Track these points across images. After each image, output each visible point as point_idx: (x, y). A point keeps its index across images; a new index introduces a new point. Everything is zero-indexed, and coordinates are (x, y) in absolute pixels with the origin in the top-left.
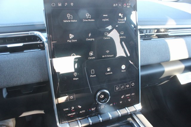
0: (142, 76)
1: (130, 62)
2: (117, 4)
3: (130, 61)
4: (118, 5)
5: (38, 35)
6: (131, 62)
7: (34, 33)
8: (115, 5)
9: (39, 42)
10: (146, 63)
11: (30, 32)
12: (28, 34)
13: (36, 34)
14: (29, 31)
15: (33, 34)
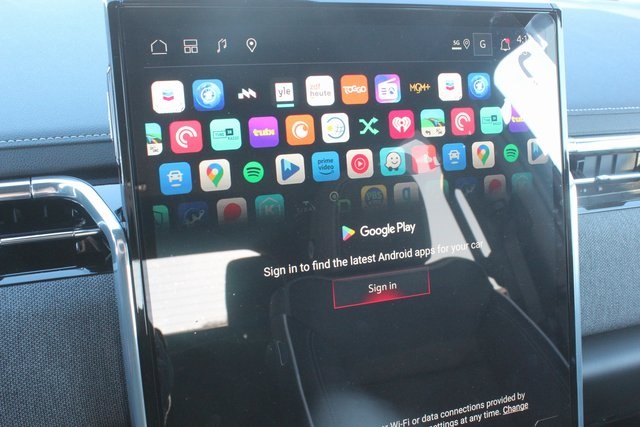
0: (589, 384)
1: (491, 286)
2: (467, 42)
3: (492, 281)
4: (474, 44)
5: (75, 195)
6: (496, 287)
7: (55, 186)
8: (462, 45)
9: (78, 233)
10: (606, 321)
11: (35, 181)
12: (26, 188)
13: (67, 189)
14: (29, 176)
15: (50, 191)
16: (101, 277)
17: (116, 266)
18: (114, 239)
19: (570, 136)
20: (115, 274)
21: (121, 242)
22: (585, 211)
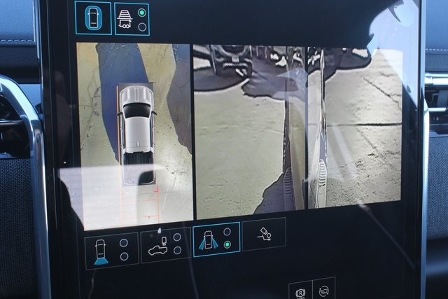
16: (20, 161)
17: (32, 153)
18: (32, 130)
19: (427, 71)
20: (31, 160)
21: (38, 132)
22: (435, 135)
